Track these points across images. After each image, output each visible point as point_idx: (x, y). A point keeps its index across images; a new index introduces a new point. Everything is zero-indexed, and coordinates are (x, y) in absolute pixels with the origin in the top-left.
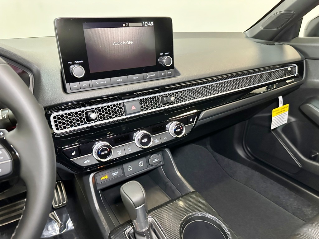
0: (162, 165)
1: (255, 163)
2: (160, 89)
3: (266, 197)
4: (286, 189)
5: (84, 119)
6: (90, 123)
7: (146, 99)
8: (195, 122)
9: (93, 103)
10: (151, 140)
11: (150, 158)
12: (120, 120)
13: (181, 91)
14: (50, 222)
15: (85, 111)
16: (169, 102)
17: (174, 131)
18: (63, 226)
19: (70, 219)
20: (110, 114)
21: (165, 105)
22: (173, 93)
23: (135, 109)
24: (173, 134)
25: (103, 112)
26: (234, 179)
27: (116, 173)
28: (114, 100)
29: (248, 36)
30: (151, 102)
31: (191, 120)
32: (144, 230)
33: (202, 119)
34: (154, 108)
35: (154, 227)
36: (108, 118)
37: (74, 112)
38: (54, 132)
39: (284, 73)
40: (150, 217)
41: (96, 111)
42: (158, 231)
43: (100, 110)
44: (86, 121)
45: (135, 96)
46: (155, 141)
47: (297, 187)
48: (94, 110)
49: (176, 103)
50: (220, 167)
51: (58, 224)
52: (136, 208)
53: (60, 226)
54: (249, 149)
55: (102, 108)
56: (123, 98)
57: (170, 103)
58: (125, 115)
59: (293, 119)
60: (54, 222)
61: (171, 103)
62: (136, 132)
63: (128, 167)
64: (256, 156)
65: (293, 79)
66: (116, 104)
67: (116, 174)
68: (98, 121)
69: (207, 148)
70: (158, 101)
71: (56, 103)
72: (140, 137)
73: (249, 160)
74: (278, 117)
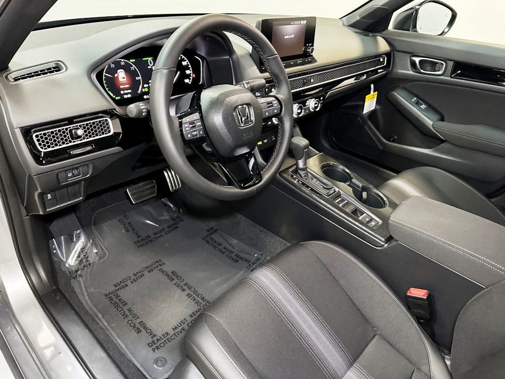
29: (345, 24)
59: (378, 107)
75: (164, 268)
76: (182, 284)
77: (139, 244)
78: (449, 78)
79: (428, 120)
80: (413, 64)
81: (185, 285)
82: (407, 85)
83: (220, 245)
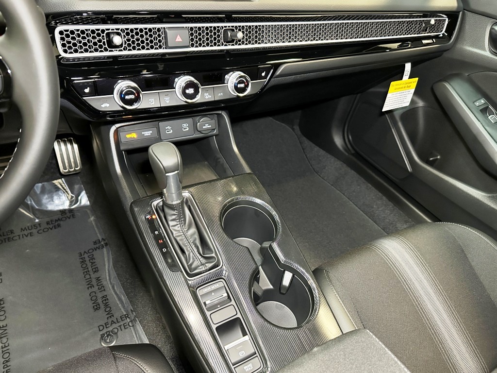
0: (216, 135)
1: (354, 159)
2: (224, 16)
3: (355, 205)
4: (384, 198)
5: (104, 43)
6: (112, 51)
7: (199, 29)
8: (268, 78)
9: (119, 20)
10: (199, 92)
11: (199, 122)
12: (158, 54)
13: (256, 26)
14: (56, 191)
15: (106, 32)
16: (234, 40)
17: (235, 86)
18: (73, 199)
19: (84, 192)
20: (143, 42)
21: (228, 44)
22: (243, 27)
23: (181, 40)
24: (233, 91)
25: (133, 36)
26: (320, 176)
27: (148, 132)
28: (151, 21)
30: (207, 34)
31: (263, 74)
32: (174, 203)
33: (280, 76)
34: (210, 44)
35: (189, 203)
36: (140, 47)
37: (89, 30)
38: (60, 55)
39: (424, 28)
40: (187, 191)
41: (122, 34)
42: (194, 208)
43: (128, 34)
44: (106, 46)
45: (184, 20)
46: (205, 95)
47: (398, 197)
48: (119, 31)
49: (247, 44)
50: (305, 157)
51: (68, 195)
52: (167, 174)
53: (71, 199)
54: (350, 137)
55: (132, 30)
56: (164, 20)
57: (237, 42)
58: (166, 49)
60: (61, 193)
61: (239, 42)
62: (179, 77)
63: (166, 128)
64: (357, 150)
65: (434, 40)
66: (153, 28)
67: (148, 134)
68: (124, 49)
69: (293, 129)
70: (219, 36)
71: (64, 10)
72: (183, 85)
73: (347, 154)
74: (396, 95)
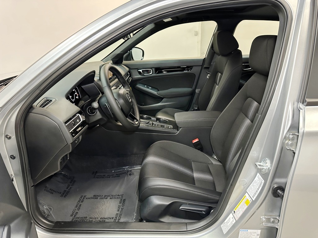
75: (87, 197)
76: (103, 197)
77: (63, 196)
78: (155, 75)
79: (155, 92)
80: (140, 73)
81: (105, 196)
82: (140, 82)
83: (105, 175)
